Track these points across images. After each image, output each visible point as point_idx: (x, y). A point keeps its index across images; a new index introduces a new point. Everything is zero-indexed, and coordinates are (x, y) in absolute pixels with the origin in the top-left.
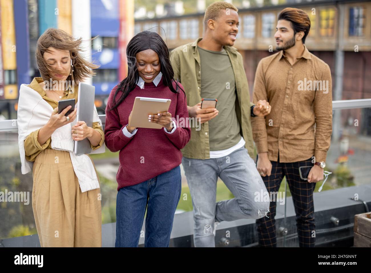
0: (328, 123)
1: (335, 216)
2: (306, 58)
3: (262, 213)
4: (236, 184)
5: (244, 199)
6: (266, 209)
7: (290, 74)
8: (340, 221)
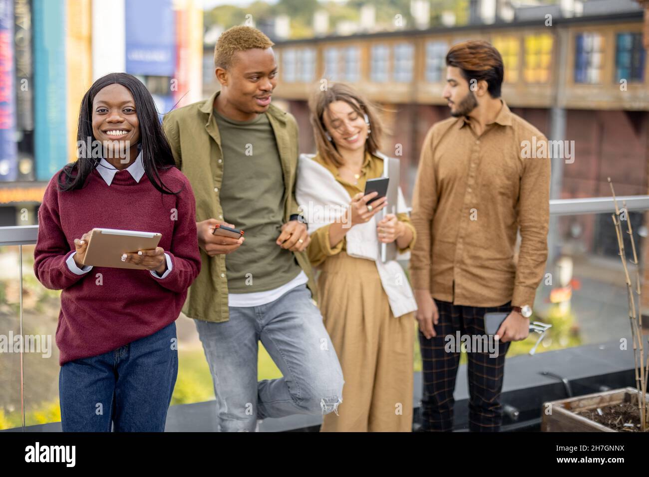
0: (539, 237)
1: (512, 404)
2: (502, 123)
3: (327, 405)
4: (286, 353)
5: (297, 379)
6: (335, 397)
7: (476, 151)
8: (521, 414)
